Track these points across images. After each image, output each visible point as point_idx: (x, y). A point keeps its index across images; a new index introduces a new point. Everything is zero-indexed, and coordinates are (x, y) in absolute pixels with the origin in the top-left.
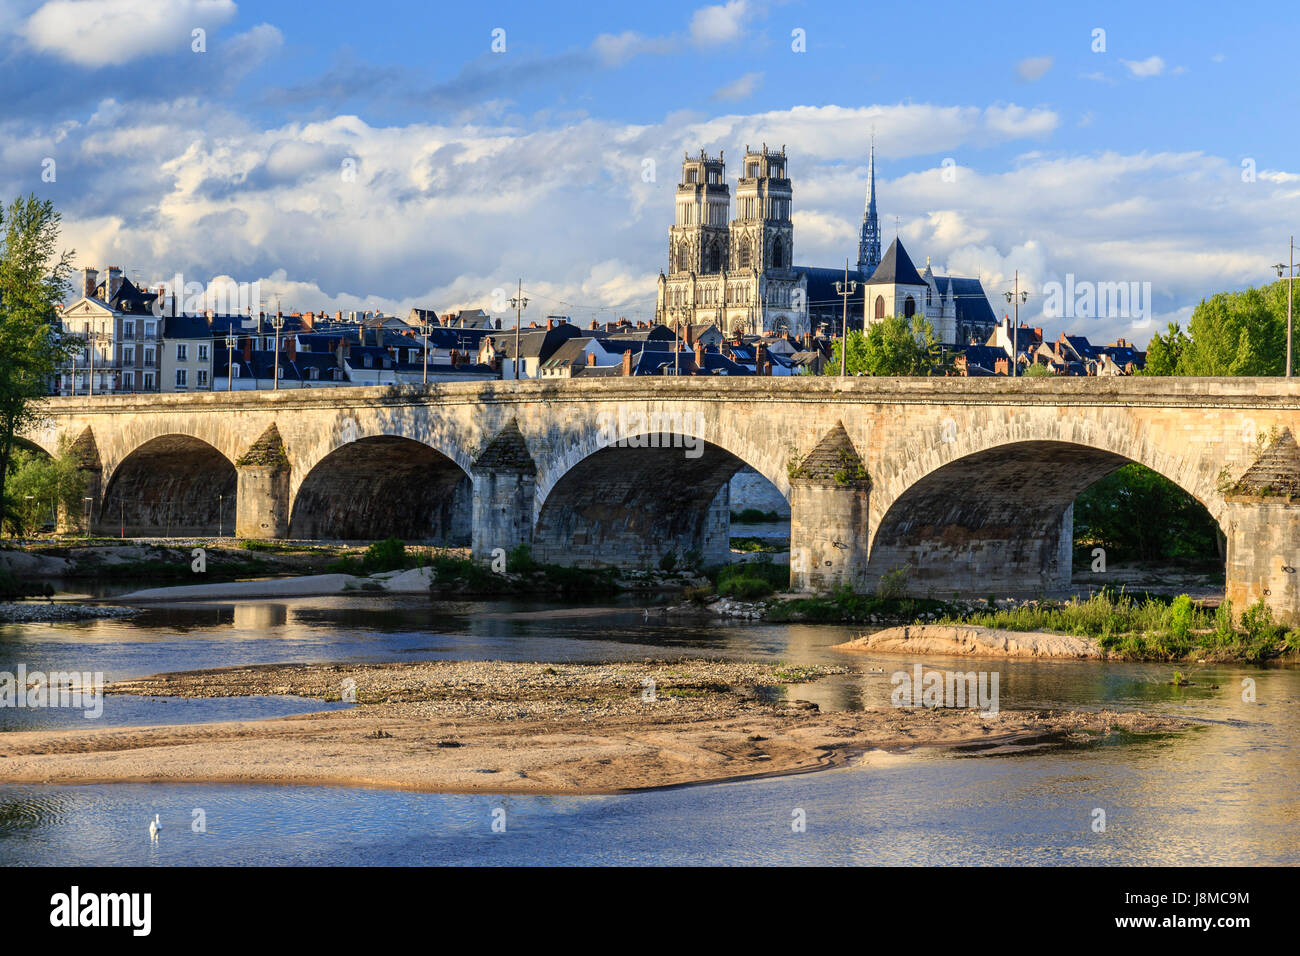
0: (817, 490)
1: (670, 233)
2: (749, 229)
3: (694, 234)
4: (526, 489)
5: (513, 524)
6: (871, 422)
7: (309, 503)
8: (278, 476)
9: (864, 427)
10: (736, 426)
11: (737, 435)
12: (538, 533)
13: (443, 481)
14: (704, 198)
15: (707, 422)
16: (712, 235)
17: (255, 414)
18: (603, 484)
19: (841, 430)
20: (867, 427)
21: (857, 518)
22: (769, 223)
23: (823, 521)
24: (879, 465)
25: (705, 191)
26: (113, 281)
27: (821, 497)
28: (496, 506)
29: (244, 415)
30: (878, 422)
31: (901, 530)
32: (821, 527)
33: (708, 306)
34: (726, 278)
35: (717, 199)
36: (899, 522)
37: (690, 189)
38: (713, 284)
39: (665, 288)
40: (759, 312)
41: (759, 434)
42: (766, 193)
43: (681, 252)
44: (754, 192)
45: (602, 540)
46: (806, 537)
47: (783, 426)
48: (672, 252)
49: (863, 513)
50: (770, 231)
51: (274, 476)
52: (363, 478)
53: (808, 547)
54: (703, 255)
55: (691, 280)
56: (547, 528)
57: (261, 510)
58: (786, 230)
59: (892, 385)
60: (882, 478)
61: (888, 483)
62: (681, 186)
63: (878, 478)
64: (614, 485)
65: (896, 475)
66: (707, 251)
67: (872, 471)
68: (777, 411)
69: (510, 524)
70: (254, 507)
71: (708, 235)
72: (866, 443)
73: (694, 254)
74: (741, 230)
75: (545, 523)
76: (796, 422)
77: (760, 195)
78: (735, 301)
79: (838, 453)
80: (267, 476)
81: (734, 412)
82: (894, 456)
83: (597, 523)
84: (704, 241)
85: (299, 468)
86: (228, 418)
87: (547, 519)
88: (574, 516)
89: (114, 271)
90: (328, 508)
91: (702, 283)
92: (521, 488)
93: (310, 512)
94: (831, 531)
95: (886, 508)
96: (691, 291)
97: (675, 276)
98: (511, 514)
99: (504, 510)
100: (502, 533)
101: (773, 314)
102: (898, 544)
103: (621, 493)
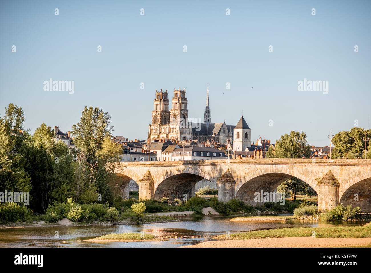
0: (327, 187)
1: (152, 113)
2: (176, 112)
3: (159, 113)
4: (233, 187)
5: (230, 196)
6: (339, 170)
7: (159, 191)
8: (151, 184)
9: (337, 171)
10: (298, 171)
11: (299, 173)
12: (236, 198)
13: (191, 185)
14: (162, 103)
15: (290, 170)
16: (164, 113)
17: (142, 168)
18: (252, 186)
19: (331, 172)
20: (338, 171)
21: (337, 194)
22: (181, 110)
23: (328, 195)
24: (342, 181)
25: (162, 101)
26: (56, 130)
27: (328, 189)
28: (225, 191)
29: (138, 168)
30: (342, 170)
31: (346, 197)
32: (328, 196)
33: (164, 133)
34: (169, 126)
35: (165, 103)
36: (346, 195)
37: (157, 100)
38: (165, 127)
39: (151, 128)
40: (179, 135)
41: (306, 173)
42: (180, 102)
43: (155, 118)
44: (177, 101)
45: (250, 200)
46: (324, 199)
47: (313, 171)
48: (153, 118)
49: (338, 192)
50: (182, 112)
51: (150, 184)
52: (173, 184)
53: (324, 201)
54: (162, 119)
55: (159, 126)
56: (238, 197)
57: (147, 193)
58: (186, 112)
59: (346, 161)
60: (343, 184)
61: (345, 185)
62: (155, 100)
63: (341, 184)
64: (254, 186)
65: (347, 183)
66: (163, 118)
67: (340, 182)
68: (311, 167)
69: (229, 196)
70: (145, 192)
71: (163, 114)
72: (338, 175)
73: (159, 118)
74: (173, 112)
75: (238, 196)
76: (317, 170)
77: (179, 102)
78: (172, 132)
79: (331, 178)
80: (148, 184)
81: (298, 168)
82: (346, 178)
83: (249, 195)
84: (162, 115)
85: (157, 182)
86: (133, 169)
87: (238, 195)
88: (244, 194)
89: (56, 127)
90: (163, 192)
91: (162, 127)
92: (232, 187)
93: (159, 193)
94: (330, 197)
95: (344, 191)
96: (159, 129)
97: (154, 125)
98: (229, 193)
99: (228, 193)
100: (227, 198)
101: (183, 136)
102: (345, 200)
103: (256, 188)
